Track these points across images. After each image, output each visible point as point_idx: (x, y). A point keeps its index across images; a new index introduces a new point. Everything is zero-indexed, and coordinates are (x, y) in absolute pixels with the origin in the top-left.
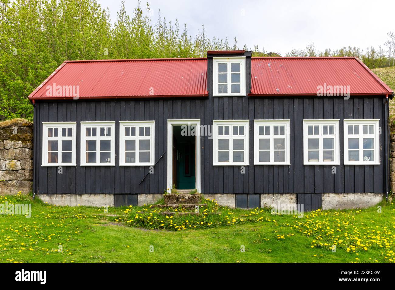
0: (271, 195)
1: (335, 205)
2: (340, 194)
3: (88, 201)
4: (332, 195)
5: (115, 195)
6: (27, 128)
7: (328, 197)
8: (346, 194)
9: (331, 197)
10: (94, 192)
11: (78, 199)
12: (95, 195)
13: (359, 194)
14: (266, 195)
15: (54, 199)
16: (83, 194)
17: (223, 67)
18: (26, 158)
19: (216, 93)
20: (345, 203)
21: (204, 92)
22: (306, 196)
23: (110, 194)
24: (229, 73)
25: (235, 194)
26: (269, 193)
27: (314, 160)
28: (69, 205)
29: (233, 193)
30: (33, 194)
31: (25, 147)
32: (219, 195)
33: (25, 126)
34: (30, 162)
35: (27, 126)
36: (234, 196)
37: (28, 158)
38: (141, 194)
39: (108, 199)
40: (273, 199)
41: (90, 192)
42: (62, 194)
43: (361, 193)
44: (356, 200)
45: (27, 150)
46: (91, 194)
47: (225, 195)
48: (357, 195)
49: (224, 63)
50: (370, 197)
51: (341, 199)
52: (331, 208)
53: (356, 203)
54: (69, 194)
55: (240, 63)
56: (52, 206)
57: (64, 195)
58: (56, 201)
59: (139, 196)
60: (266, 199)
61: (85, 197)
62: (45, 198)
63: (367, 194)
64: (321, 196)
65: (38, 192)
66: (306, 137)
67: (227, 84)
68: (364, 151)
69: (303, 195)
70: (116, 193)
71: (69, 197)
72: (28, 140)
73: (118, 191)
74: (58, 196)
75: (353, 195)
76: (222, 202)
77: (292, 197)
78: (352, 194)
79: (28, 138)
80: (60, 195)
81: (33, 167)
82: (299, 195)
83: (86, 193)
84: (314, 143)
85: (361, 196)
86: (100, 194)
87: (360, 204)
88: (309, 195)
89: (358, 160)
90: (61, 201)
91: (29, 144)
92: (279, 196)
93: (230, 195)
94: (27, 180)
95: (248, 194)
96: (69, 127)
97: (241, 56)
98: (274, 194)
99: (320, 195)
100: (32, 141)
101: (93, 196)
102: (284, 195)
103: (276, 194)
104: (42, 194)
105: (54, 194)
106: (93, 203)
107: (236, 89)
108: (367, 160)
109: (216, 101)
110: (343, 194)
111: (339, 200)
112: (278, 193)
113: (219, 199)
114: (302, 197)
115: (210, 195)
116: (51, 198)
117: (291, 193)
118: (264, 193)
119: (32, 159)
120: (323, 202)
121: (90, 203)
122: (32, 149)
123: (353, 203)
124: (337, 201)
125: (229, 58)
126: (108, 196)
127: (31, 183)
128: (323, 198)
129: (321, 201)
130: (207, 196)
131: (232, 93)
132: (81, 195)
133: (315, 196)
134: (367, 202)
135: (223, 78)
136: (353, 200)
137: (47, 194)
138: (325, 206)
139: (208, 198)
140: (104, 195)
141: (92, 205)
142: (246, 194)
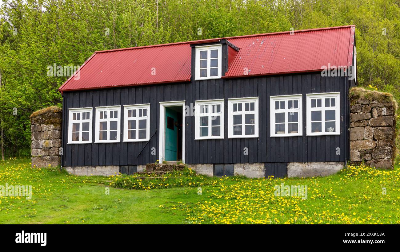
0: (242, 165)
1: (299, 173)
2: (304, 163)
3: (101, 171)
4: (296, 164)
5: (120, 166)
6: (58, 114)
7: (292, 166)
8: (310, 163)
9: (296, 166)
10: (105, 164)
11: (93, 170)
12: (105, 167)
13: (322, 163)
14: (239, 165)
15: (76, 170)
16: (97, 166)
17: (204, 54)
18: (56, 138)
19: (198, 77)
20: (308, 171)
21: (187, 77)
22: (273, 164)
23: (116, 165)
24: (209, 59)
25: (213, 164)
26: (241, 163)
27: (281, 133)
28: (87, 175)
29: (211, 164)
30: (61, 167)
31: (55, 129)
32: (200, 165)
33: (55, 113)
34: (59, 141)
35: (57, 113)
36: (212, 166)
37: (57, 138)
38: (139, 165)
39: (115, 170)
40: (244, 168)
41: (102, 164)
42: (82, 166)
43: (323, 162)
44: (318, 168)
45: (57, 131)
46: (102, 166)
47: (205, 165)
48: (320, 164)
49: (205, 51)
50: (332, 166)
51: (304, 168)
52: (295, 176)
53: (319, 171)
54: (87, 166)
55: (218, 50)
56: (74, 176)
57: (83, 167)
58: (78, 172)
59: (138, 167)
60: (239, 168)
61: (98, 168)
62: (69, 170)
63: (329, 163)
64: (287, 165)
65: (65, 165)
66: (273, 111)
67: (207, 69)
68: (327, 122)
69: (270, 164)
70: (121, 164)
71: (87, 169)
72: (58, 124)
73: (122, 163)
74: (79, 168)
75: (316, 163)
76: (202, 172)
77: (261, 166)
78: (314, 163)
79: (58, 122)
80: (80, 167)
81: (61, 145)
82: (267, 164)
83: (99, 165)
84: (280, 117)
85: (323, 164)
86: (109, 165)
87: (323, 172)
88: (275, 164)
89: (321, 131)
90: (81, 172)
91: (58, 127)
92: (250, 165)
93: (208, 165)
94: (57, 156)
95: (224, 164)
96: (88, 112)
97: (218, 44)
98: (246, 164)
99: (285, 164)
100: (61, 124)
101: (104, 167)
102: (254, 164)
103: (247, 164)
104: (68, 166)
105: (76, 166)
106: (104, 173)
107: (214, 72)
108: (330, 130)
109: (197, 84)
110: (306, 163)
111: (302, 168)
112: (248, 163)
113: (200, 168)
114: (269, 166)
115: (193, 165)
116: (74, 170)
117: (260, 163)
118: (236, 163)
119: (61, 138)
120: (288, 171)
121: (101, 173)
122: (61, 130)
123: (316, 171)
124: (302, 170)
125: (208, 46)
126: (115, 167)
127: (60, 158)
128: (288, 166)
129: (286, 170)
130: (191, 166)
131: (211, 76)
132: (95, 166)
133: (281, 165)
134: (329, 170)
135: (204, 64)
136: (316, 168)
137: (71, 166)
138: (290, 174)
139: (191, 168)
140: (112, 166)
141: (103, 175)
142: (222, 164)
